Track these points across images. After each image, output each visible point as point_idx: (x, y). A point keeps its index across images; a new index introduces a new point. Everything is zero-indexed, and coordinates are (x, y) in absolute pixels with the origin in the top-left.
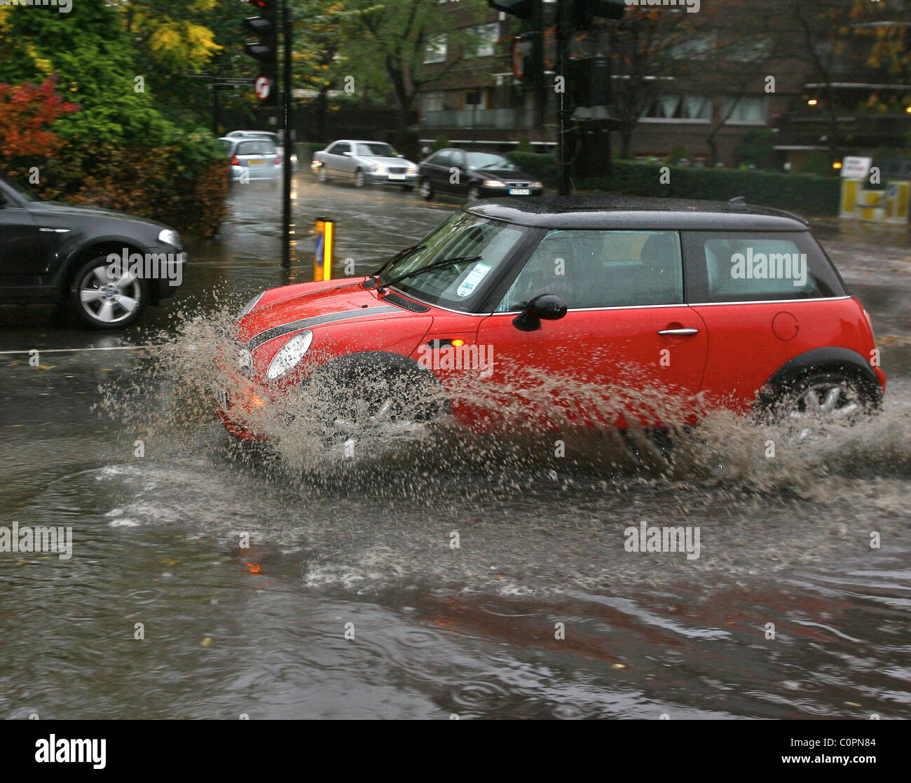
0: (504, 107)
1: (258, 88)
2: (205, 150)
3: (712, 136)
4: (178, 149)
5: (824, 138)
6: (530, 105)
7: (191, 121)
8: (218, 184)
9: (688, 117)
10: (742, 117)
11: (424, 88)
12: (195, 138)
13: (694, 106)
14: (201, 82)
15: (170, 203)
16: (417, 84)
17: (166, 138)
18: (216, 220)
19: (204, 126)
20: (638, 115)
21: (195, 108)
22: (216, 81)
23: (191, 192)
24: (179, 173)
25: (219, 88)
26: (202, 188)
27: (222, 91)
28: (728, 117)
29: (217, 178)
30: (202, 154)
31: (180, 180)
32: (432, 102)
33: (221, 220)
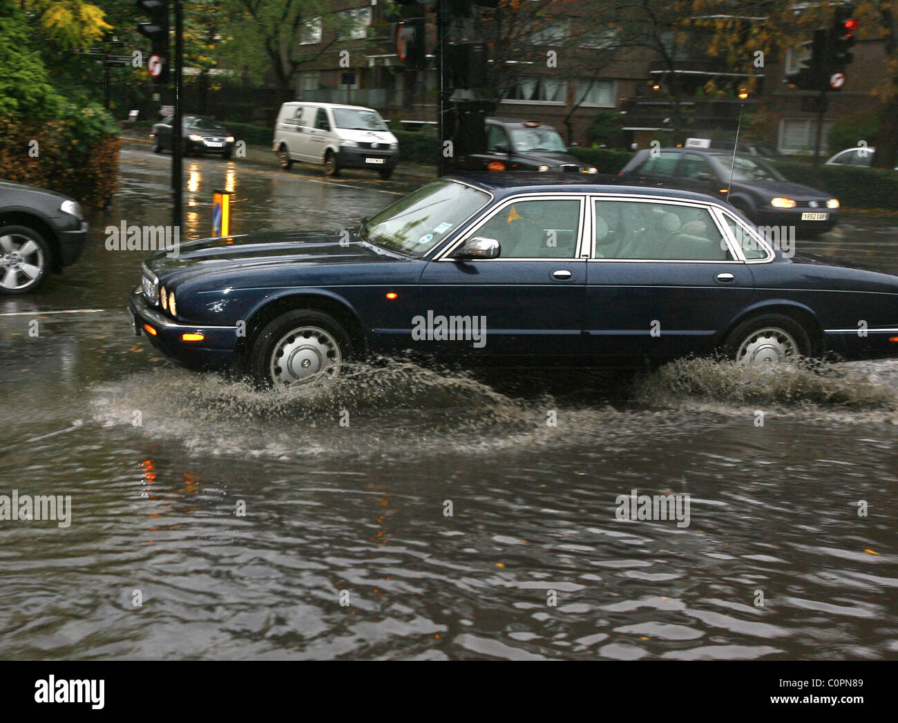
0: (376, 87)
1: (151, 66)
2: (97, 125)
3: (569, 116)
4: (72, 123)
5: (666, 120)
6: (400, 86)
7: (84, 97)
8: (111, 157)
9: (544, 99)
10: (594, 100)
11: (300, 68)
12: (89, 112)
13: (550, 89)
14: (92, 59)
15: (65, 175)
16: (294, 64)
17: (61, 112)
18: (108, 191)
19: (98, 102)
20: (500, 97)
21: (88, 84)
22: (108, 58)
23: (84, 164)
24: (73, 146)
25: (111, 65)
26: (95, 161)
27: (113, 68)
28: (583, 100)
29: (109, 151)
30: (95, 129)
31: (73, 152)
32: (308, 81)
33: (113, 192)
